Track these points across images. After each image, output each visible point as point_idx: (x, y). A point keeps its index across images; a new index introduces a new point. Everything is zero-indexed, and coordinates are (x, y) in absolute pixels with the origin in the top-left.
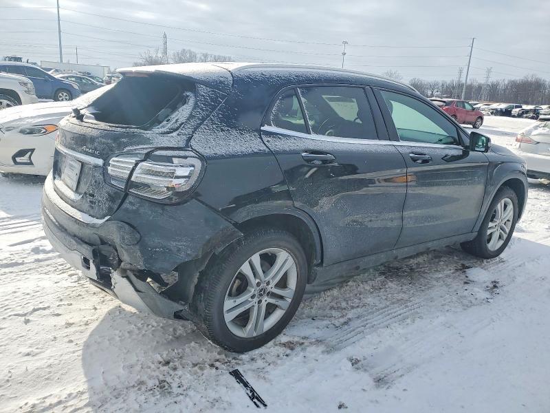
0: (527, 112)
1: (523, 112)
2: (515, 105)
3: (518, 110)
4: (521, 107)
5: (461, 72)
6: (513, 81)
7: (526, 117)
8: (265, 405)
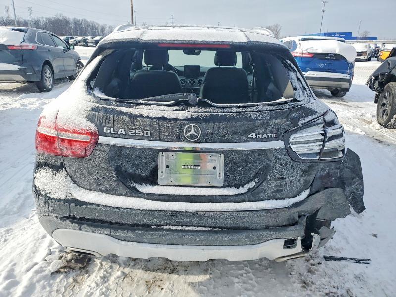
0: (79, 41)
1: (77, 42)
2: (69, 37)
3: (73, 40)
4: (73, 38)
5: (7, 10)
6: (49, 18)
7: (80, 45)
8: (369, 260)
